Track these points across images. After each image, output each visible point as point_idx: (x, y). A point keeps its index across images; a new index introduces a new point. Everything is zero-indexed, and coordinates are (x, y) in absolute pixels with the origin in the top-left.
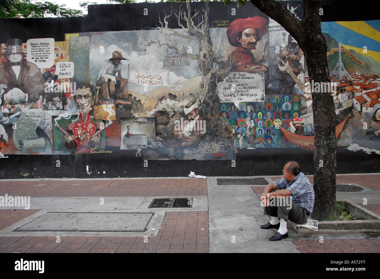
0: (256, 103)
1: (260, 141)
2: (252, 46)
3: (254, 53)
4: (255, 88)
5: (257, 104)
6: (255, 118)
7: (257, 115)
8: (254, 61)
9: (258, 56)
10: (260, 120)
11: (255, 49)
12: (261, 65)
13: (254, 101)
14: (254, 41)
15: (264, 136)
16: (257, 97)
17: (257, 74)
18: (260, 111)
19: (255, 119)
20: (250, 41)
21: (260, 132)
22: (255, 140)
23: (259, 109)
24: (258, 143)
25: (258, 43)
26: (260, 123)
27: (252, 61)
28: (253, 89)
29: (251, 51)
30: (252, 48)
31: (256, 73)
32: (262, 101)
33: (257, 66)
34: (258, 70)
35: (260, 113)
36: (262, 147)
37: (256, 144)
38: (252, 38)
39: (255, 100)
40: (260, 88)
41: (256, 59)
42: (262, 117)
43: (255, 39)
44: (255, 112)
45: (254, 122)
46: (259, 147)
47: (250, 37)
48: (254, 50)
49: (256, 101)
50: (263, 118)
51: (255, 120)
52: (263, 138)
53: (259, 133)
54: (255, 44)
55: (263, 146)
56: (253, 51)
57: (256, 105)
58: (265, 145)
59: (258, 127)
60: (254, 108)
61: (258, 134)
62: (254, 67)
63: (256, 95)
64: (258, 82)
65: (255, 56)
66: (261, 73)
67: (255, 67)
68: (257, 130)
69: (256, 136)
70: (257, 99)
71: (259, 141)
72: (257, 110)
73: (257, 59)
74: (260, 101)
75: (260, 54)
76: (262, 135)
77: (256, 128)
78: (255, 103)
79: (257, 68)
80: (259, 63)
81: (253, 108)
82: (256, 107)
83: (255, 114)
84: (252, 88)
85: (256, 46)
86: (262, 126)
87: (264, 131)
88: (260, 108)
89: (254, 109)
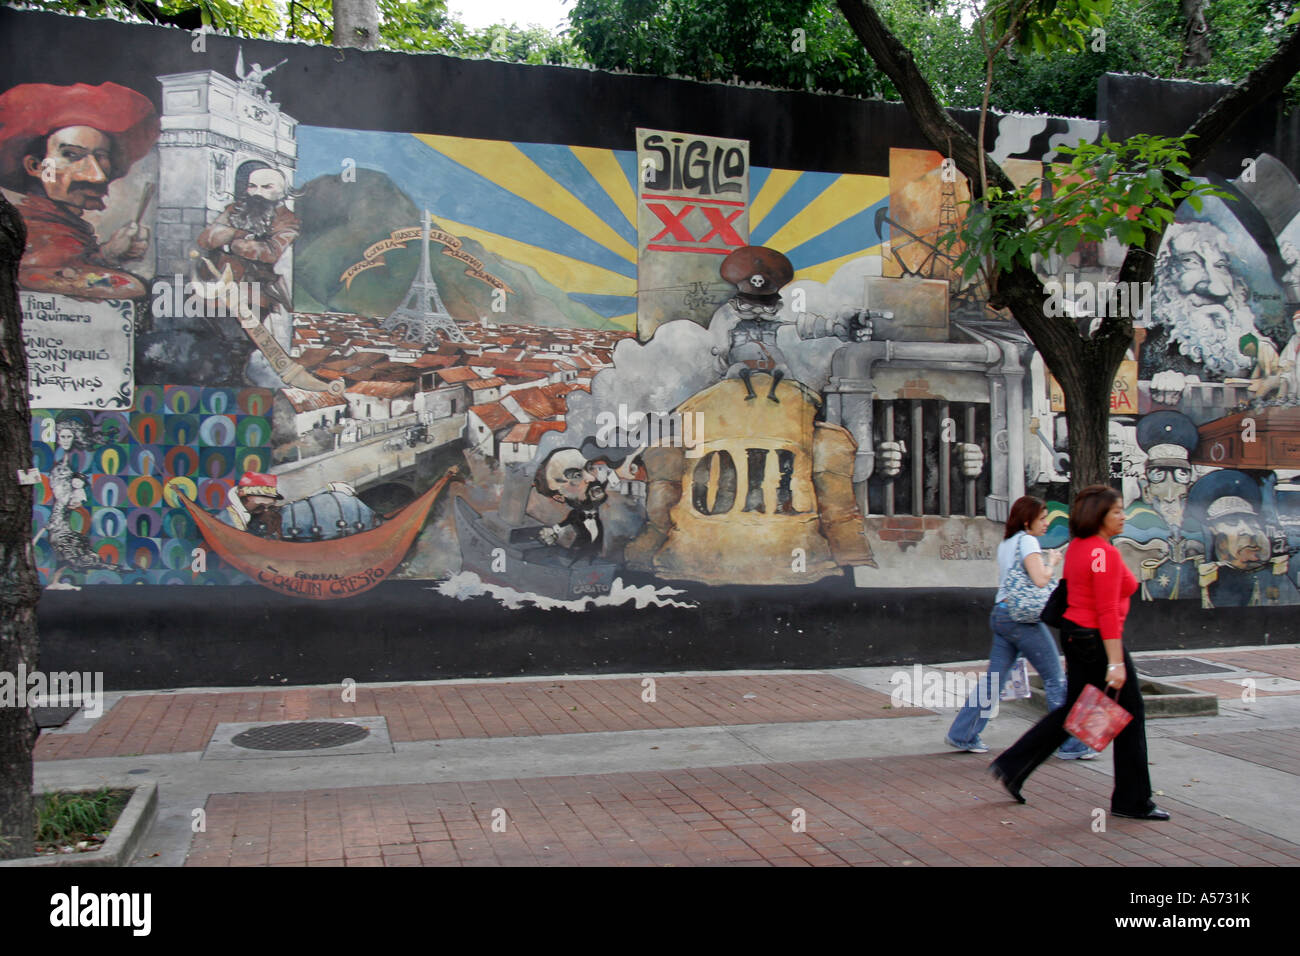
0: (97, 413)
1: (104, 558)
2: (88, 198)
3: (95, 224)
4: (93, 356)
5: (100, 417)
6: (89, 471)
7: (97, 460)
8: (93, 256)
9: (112, 237)
10: (110, 479)
11: (102, 207)
12: (122, 271)
13: (89, 407)
14: (99, 176)
15: (123, 540)
16: (98, 393)
17: (105, 304)
18: (110, 445)
19: (90, 475)
20: (82, 176)
21: (110, 524)
22: (86, 553)
23: (105, 438)
24: (98, 568)
25: (112, 187)
26: (110, 492)
27: (88, 255)
28: (86, 362)
29: (82, 213)
30: (89, 204)
31: (101, 300)
32: (119, 406)
33: (107, 275)
34: (110, 290)
35: (110, 454)
36: (109, 582)
37: (90, 571)
38: (91, 167)
39: (91, 403)
40: (114, 357)
41: (105, 250)
42: (121, 468)
43: (104, 170)
44: (90, 448)
45: (86, 486)
46: (97, 583)
47: (82, 162)
48: (97, 212)
49: (95, 407)
50: (122, 474)
51: (91, 481)
52: (121, 546)
53: (104, 529)
54: (101, 188)
55: (114, 579)
56: (90, 216)
57: (96, 422)
58: (120, 571)
59: (99, 505)
60: (88, 433)
61: (100, 532)
62: (93, 277)
63: (96, 386)
64: (107, 335)
65: (100, 237)
66: (122, 302)
67: (100, 278)
68: (97, 515)
69: (92, 538)
70: (100, 401)
71: (101, 559)
72: (101, 440)
73: (107, 247)
74: (112, 406)
75: (122, 231)
76: (118, 534)
77: (94, 508)
78: (92, 415)
79: (104, 282)
80: (115, 262)
81: (83, 431)
82: (96, 429)
83: (89, 456)
84: (82, 356)
85: (105, 199)
86: (118, 503)
87: (123, 522)
88: (111, 435)
89: (85, 438)
